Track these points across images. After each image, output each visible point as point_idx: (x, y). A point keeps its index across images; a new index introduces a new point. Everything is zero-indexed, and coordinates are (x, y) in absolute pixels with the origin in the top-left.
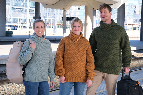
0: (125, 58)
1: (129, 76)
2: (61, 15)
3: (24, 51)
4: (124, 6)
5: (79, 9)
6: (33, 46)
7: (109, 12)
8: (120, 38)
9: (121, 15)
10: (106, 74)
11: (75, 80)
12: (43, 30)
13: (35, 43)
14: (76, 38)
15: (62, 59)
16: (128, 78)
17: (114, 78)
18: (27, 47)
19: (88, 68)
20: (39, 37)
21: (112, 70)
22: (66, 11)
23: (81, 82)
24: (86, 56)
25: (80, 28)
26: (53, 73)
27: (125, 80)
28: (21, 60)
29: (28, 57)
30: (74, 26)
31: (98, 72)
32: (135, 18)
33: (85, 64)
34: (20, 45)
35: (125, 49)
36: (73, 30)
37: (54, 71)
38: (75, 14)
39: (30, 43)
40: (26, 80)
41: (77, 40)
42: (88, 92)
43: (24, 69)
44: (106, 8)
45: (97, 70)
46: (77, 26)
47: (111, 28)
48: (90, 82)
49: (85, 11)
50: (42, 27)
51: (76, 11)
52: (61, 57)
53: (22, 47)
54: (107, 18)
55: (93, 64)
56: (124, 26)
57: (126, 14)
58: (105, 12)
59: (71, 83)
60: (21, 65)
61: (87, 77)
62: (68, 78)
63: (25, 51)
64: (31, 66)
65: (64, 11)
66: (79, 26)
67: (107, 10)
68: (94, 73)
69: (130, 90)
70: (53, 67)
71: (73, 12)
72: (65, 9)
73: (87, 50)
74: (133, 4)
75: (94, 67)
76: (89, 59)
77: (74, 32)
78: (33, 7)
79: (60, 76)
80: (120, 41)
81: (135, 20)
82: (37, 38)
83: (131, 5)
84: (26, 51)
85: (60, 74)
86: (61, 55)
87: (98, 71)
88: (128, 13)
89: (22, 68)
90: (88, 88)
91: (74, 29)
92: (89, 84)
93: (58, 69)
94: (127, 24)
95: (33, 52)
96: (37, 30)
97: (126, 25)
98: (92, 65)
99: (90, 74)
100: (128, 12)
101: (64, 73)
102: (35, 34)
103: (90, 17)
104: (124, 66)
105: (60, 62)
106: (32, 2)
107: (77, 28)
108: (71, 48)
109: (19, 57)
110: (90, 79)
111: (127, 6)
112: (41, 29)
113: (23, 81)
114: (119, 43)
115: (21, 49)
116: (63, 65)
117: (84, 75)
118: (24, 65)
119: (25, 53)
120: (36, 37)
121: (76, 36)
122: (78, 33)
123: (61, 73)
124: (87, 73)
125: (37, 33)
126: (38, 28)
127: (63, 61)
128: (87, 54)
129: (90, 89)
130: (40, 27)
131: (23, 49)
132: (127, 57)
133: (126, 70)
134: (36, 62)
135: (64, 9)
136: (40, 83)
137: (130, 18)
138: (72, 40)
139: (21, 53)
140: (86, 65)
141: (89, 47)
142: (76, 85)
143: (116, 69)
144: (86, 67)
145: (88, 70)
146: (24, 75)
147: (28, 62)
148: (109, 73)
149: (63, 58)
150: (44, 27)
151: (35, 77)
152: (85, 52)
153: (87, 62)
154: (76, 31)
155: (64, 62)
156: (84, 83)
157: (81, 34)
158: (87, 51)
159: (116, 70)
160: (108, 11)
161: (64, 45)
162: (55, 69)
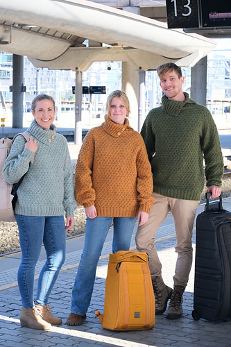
0: (210, 168)
1: (220, 204)
2: (68, 82)
3: (13, 156)
4: (204, 61)
5: (109, 69)
6: (32, 147)
7: (179, 78)
8: (200, 130)
9: (199, 80)
10: (174, 200)
11: (115, 213)
12: (52, 115)
13: (36, 141)
14: (117, 130)
15: (90, 172)
16: (217, 207)
17: (191, 208)
18: (20, 148)
19: (140, 188)
20: (44, 129)
21: (186, 192)
22: (81, 72)
23: (127, 216)
24: (137, 166)
25: (124, 110)
26: (71, 199)
27: (212, 211)
28: (8, 174)
29: (21, 168)
30: (113, 106)
31: (159, 197)
32: (227, 88)
33: (135, 180)
34: (5, 145)
35: (212, 152)
36: (110, 113)
37: (73, 196)
38: (99, 78)
39: (26, 141)
40: (19, 212)
41: (119, 134)
42: (139, 235)
43: (14, 192)
44: (172, 71)
45: (157, 192)
46: (118, 106)
47: (184, 109)
48: (145, 216)
49: (122, 74)
50: (49, 110)
51: (101, 71)
52: (87, 168)
53: (10, 148)
54: (176, 90)
55: (151, 180)
56: (205, 105)
57: (209, 79)
58: (172, 79)
59: (108, 219)
60: (8, 184)
61: (138, 206)
62: (102, 209)
63: (16, 157)
64: (27, 185)
65: (77, 74)
66: (121, 106)
67: (174, 74)
68: (153, 198)
69: (221, 231)
70: (71, 189)
71: (94, 75)
72: (79, 69)
73: (139, 153)
74: (223, 56)
75: (152, 187)
76: (143, 172)
77: (113, 117)
78: (6, 66)
79: (85, 205)
80: (201, 135)
81: (229, 92)
82: (39, 132)
83: (219, 59)
84: (19, 156)
85: (86, 201)
86: (87, 164)
87: (160, 195)
88: (213, 76)
89: (11, 189)
90: (140, 228)
91: (113, 111)
92: (142, 220)
93: (82, 192)
94: (212, 101)
95: (31, 159)
96: (40, 115)
97: (209, 103)
98: (149, 183)
99: (144, 201)
100: (213, 73)
101: (94, 199)
102: (35, 122)
103: (132, 85)
104: (208, 185)
105: (86, 177)
106: (5, 54)
107: (118, 109)
108: (107, 150)
109: (4, 167)
110: (145, 211)
111: (212, 60)
112: (47, 114)
113: (15, 214)
114: (198, 140)
115: (8, 152)
116: (91, 184)
117: (134, 203)
118: (14, 184)
119: (16, 160)
120: (37, 130)
121: (118, 126)
122: (120, 120)
123: (89, 200)
124: (139, 199)
125: (39, 122)
126: (42, 112)
127: (91, 175)
128: (138, 160)
129: (144, 231)
130: (47, 110)
131: (12, 153)
132: (215, 166)
133: (214, 192)
134: (37, 177)
135: (77, 69)
136: (47, 219)
137: (217, 88)
138: (109, 134)
139: (8, 161)
140: (137, 182)
141: (142, 146)
142: (117, 222)
143: (193, 189)
144: (136, 187)
145: (141, 192)
146: (17, 204)
147: (23, 178)
148: (180, 198)
149: (92, 169)
150: (53, 109)
151: (36, 208)
152: (135, 157)
153: (138, 176)
154: (116, 117)
155: (94, 178)
156: (133, 218)
157: (126, 121)
158: (138, 156)
159: (193, 192)
160: (177, 77)
161: (94, 143)
162: (75, 192)
